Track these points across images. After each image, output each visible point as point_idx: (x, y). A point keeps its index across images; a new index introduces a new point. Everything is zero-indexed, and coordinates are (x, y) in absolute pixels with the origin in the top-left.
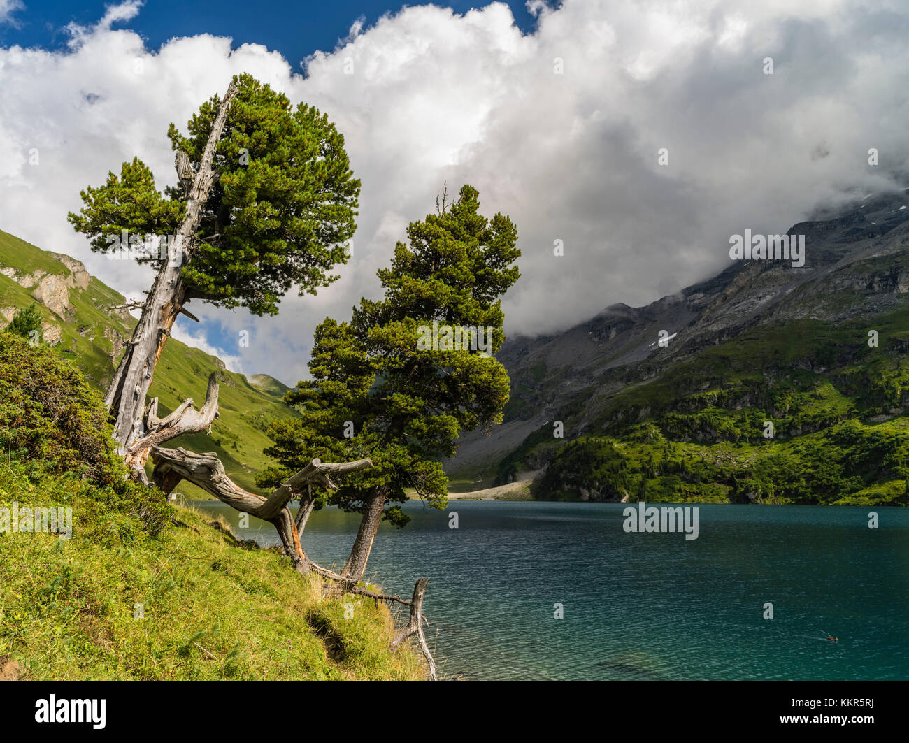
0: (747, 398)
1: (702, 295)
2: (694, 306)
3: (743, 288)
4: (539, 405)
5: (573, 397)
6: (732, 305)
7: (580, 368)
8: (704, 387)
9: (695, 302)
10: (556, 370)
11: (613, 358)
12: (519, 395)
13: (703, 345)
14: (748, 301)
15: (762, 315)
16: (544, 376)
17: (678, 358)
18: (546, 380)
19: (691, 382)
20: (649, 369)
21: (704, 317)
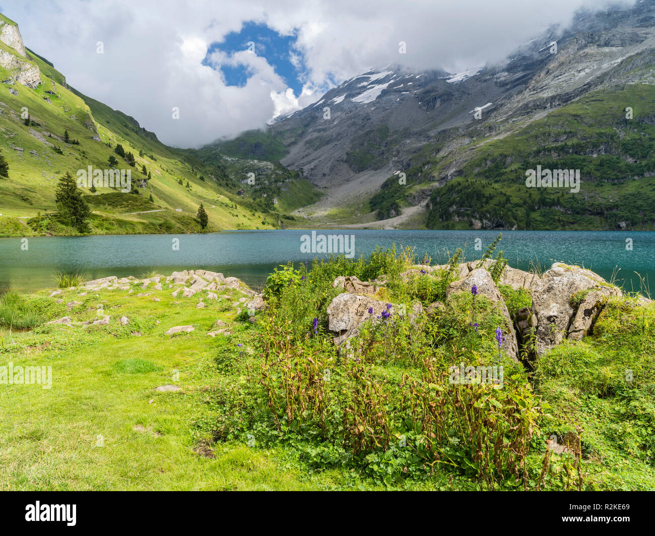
0: (602, 147)
1: (506, 74)
2: (500, 82)
3: (563, 63)
4: (387, 158)
5: (415, 152)
6: (555, 77)
7: (416, 130)
8: (562, 139)
9: (501, 79)
10: (396, 131)
11: (442, 122)
12: (369, 151)
13: (535, 109)
14: (569, 74)
15: (592, 83)
16: (387, 136)
17: (513, 119)
18: (389, 139)
19: (549, 135)
20: (490, 127)
21: (530, 87)
